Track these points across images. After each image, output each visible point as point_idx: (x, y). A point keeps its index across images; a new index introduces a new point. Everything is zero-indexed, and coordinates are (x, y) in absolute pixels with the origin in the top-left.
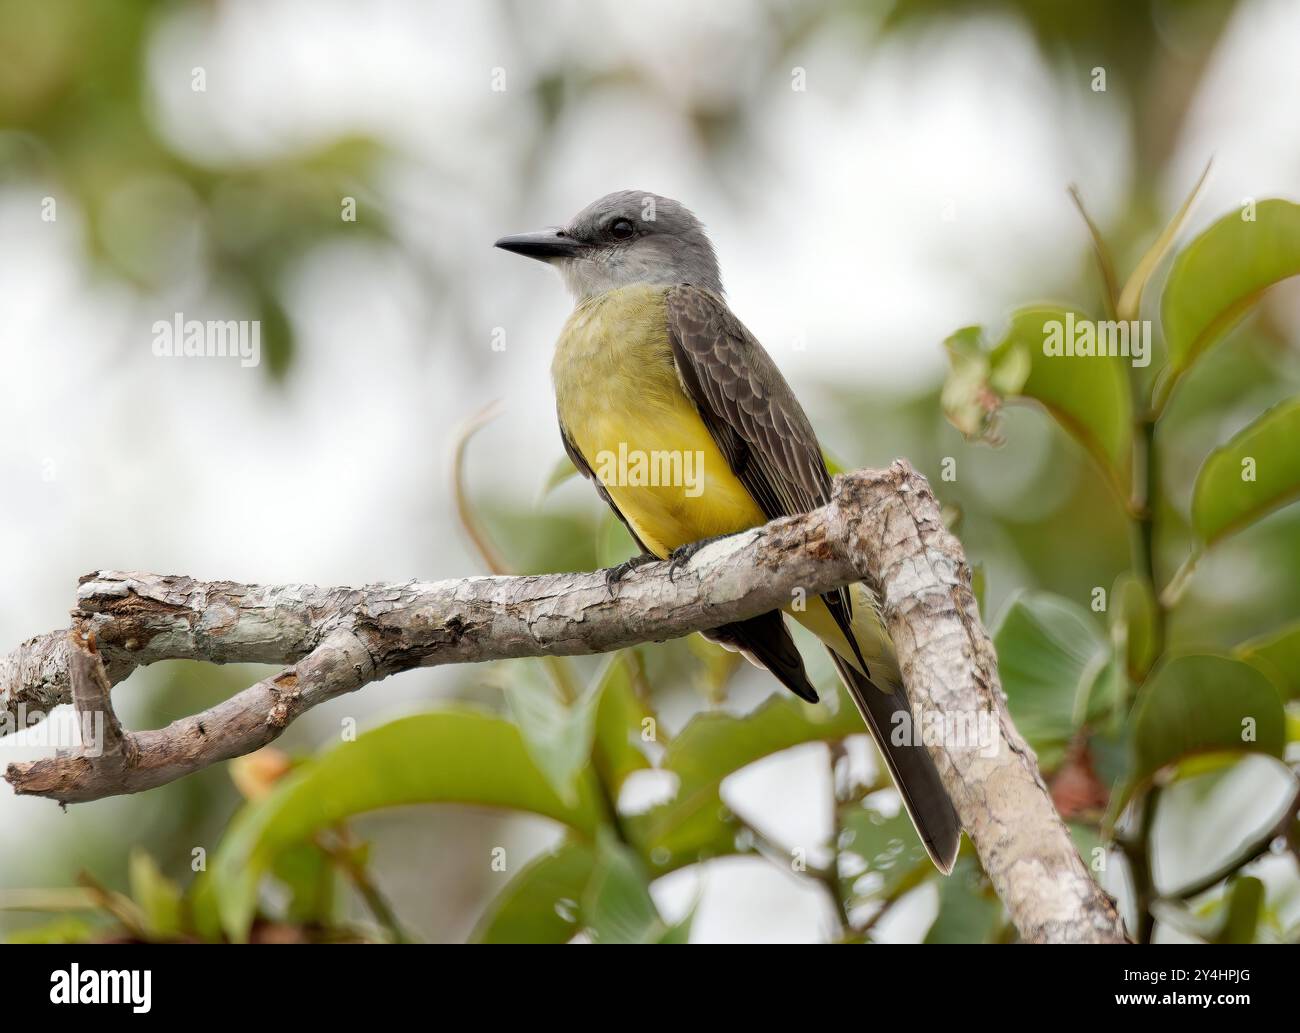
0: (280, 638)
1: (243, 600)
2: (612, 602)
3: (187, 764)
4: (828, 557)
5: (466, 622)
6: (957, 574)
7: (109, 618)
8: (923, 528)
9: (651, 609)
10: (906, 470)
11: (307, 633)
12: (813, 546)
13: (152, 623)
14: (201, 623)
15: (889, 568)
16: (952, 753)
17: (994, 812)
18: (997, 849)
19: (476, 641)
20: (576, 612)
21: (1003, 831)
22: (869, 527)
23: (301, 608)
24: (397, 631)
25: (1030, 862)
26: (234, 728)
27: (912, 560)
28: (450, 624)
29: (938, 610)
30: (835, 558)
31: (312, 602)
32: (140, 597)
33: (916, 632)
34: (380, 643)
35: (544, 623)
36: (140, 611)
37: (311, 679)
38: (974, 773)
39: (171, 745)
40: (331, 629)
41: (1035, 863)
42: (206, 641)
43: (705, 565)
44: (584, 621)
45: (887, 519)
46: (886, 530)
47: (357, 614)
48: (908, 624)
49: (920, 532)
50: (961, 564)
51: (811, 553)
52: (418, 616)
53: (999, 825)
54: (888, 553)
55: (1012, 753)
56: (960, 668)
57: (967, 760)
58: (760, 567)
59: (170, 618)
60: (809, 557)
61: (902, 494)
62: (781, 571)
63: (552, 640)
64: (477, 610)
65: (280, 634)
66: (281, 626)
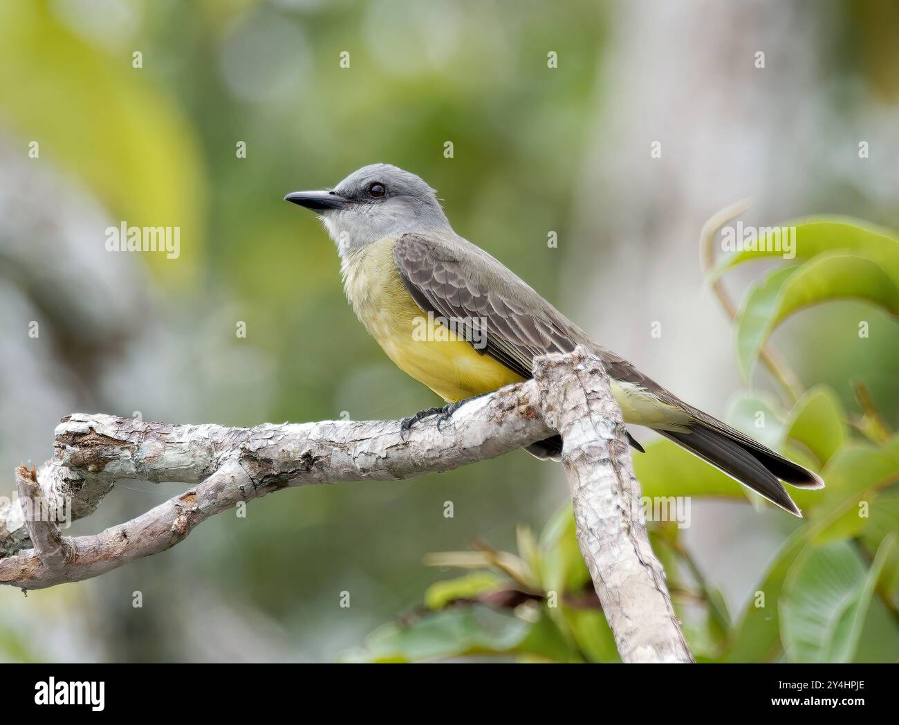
0: (193, 465)
1: (168, 437)
2: (404, 444)
3: (113, 560)
4: (532, 417)
5: (314, 456)
6: (614, 431)
7: (76, 449)
8: (591, 397)
9: (428, 450)
10: (583, 354)
11: (211, 461)
12: (523, 408)
13: (105, 453)
14: (138, 454)
15: (565, 427)
16: (599, 565)
17: (625, 610)
18: (625, 637)
19: (322, 470)
20: (382, 451)
21: (629, 623)
22: (554, 396)
23: (208, 443)
24: (269, 461)
25: (645, 647)
26: (147, 534)
27: (580, 422)
28: (304, 457)
29: (596, 459)
30: (537, 418)
31: (215, 438)
32: (97, 434)
33: (581, 475)
34: (258, 470)
35: (362, 458)
36: (97, 445)
37: (206, 497)
38: (613, 580)
39: (101, 547)
40: (225, 459)
41: (650, 648)
42: (143, 467)
43: (459, 419)
44: (386, 457)
45: (566, 391)
46: (565, 399)
47: (242, 449)
48: (576, 469)
49: (588, 400)
50: (617, 424)
51: (522, 413)
52: (283, 451)
53: (627, 619)
54: (565, 416)
55: (641, 566)
56: (609, 502)
57: (609, 570)
58: (492, 422)
59: (117, 449)
60: (520, 416)
61: (577, 372)
62: (504, 425)
63: (368, 470)
64: (322, 447)
65: (193, 462)
66: (193, 456)
